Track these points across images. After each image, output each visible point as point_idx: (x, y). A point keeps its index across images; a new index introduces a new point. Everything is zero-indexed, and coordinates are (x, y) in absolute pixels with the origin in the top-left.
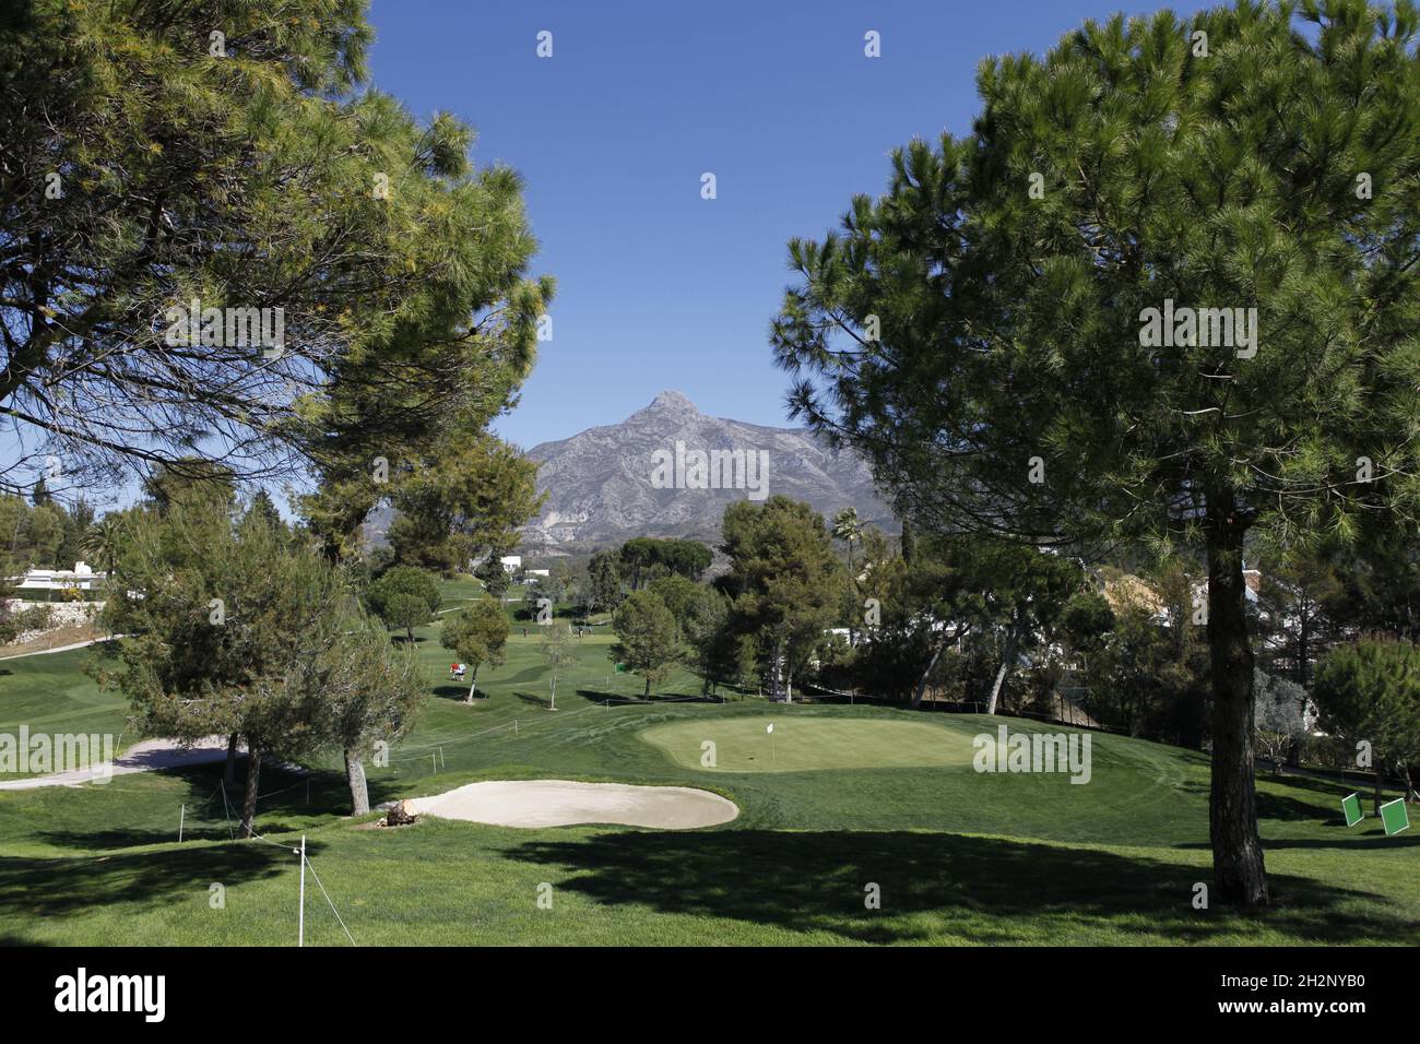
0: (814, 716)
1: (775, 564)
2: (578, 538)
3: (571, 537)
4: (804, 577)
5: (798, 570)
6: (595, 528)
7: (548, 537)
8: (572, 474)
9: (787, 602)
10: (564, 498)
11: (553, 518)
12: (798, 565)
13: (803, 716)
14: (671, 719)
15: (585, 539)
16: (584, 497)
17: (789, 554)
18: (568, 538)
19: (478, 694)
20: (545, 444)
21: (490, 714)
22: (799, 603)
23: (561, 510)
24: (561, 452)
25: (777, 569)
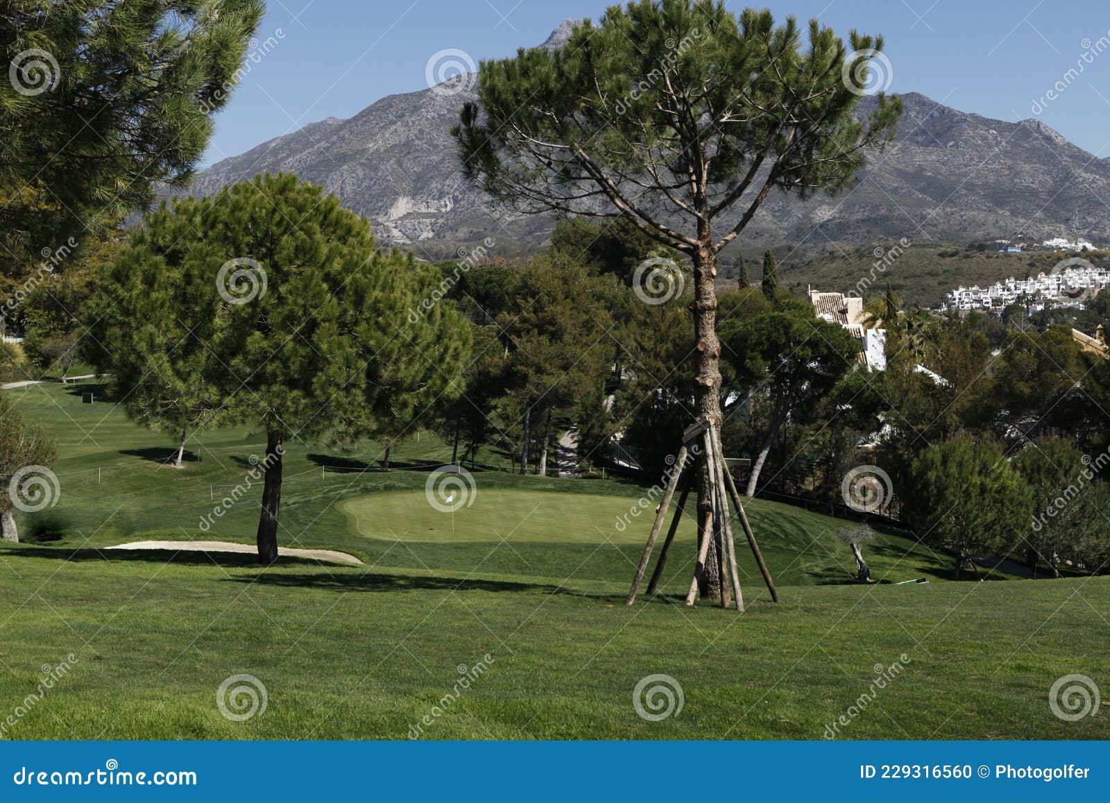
0: (550, 490)
1: (524, 321)
2: (438, 234)
3: (427, 234)
4: (556, 336)
5: (551, 328)
6: (464, 222)
7: (396, 233)
8: (430, 142)
9: (533, 364)
10: (419, 177)
11: (403, 206)
12: (552, 322)
13: (536, 490)
14: (388, 488)
15: (449, 235)
16: (447, 176)
17: (542, 310)
18: (424, 235)
19: (188, 457)
20: (394, 97)
21: (199, 478)
22: (548, 366)
23: (415, 193)
24: (416, 109)
25: (526, 326)
